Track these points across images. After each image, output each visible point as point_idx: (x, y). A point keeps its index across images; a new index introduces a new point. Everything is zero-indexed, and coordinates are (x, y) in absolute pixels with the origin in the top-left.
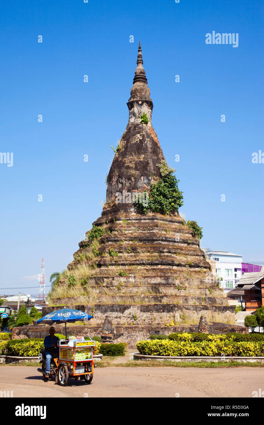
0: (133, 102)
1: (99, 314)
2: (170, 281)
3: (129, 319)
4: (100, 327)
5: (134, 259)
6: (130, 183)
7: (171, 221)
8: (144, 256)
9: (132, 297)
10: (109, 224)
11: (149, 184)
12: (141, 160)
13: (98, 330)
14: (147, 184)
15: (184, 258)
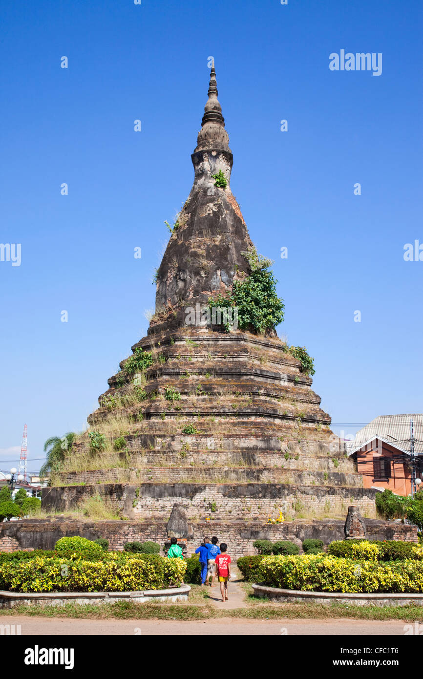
0: (202, 152)
1: (149, 500)
2: (273, 443)
3: (203, 510)
4: (150, 525)
5: (209, 405)
6: (198, 281)
7: (267, 345)
8: (226, 400)
9: (207, 470)
10: (162, 347)
11: (230, 282)
12: (217, 243)
13: (148, 529)
14: (227, 283)
15: (290, 406)
